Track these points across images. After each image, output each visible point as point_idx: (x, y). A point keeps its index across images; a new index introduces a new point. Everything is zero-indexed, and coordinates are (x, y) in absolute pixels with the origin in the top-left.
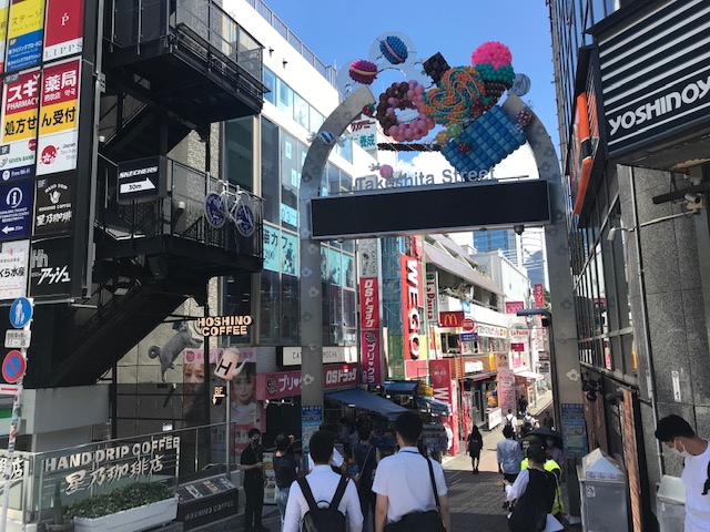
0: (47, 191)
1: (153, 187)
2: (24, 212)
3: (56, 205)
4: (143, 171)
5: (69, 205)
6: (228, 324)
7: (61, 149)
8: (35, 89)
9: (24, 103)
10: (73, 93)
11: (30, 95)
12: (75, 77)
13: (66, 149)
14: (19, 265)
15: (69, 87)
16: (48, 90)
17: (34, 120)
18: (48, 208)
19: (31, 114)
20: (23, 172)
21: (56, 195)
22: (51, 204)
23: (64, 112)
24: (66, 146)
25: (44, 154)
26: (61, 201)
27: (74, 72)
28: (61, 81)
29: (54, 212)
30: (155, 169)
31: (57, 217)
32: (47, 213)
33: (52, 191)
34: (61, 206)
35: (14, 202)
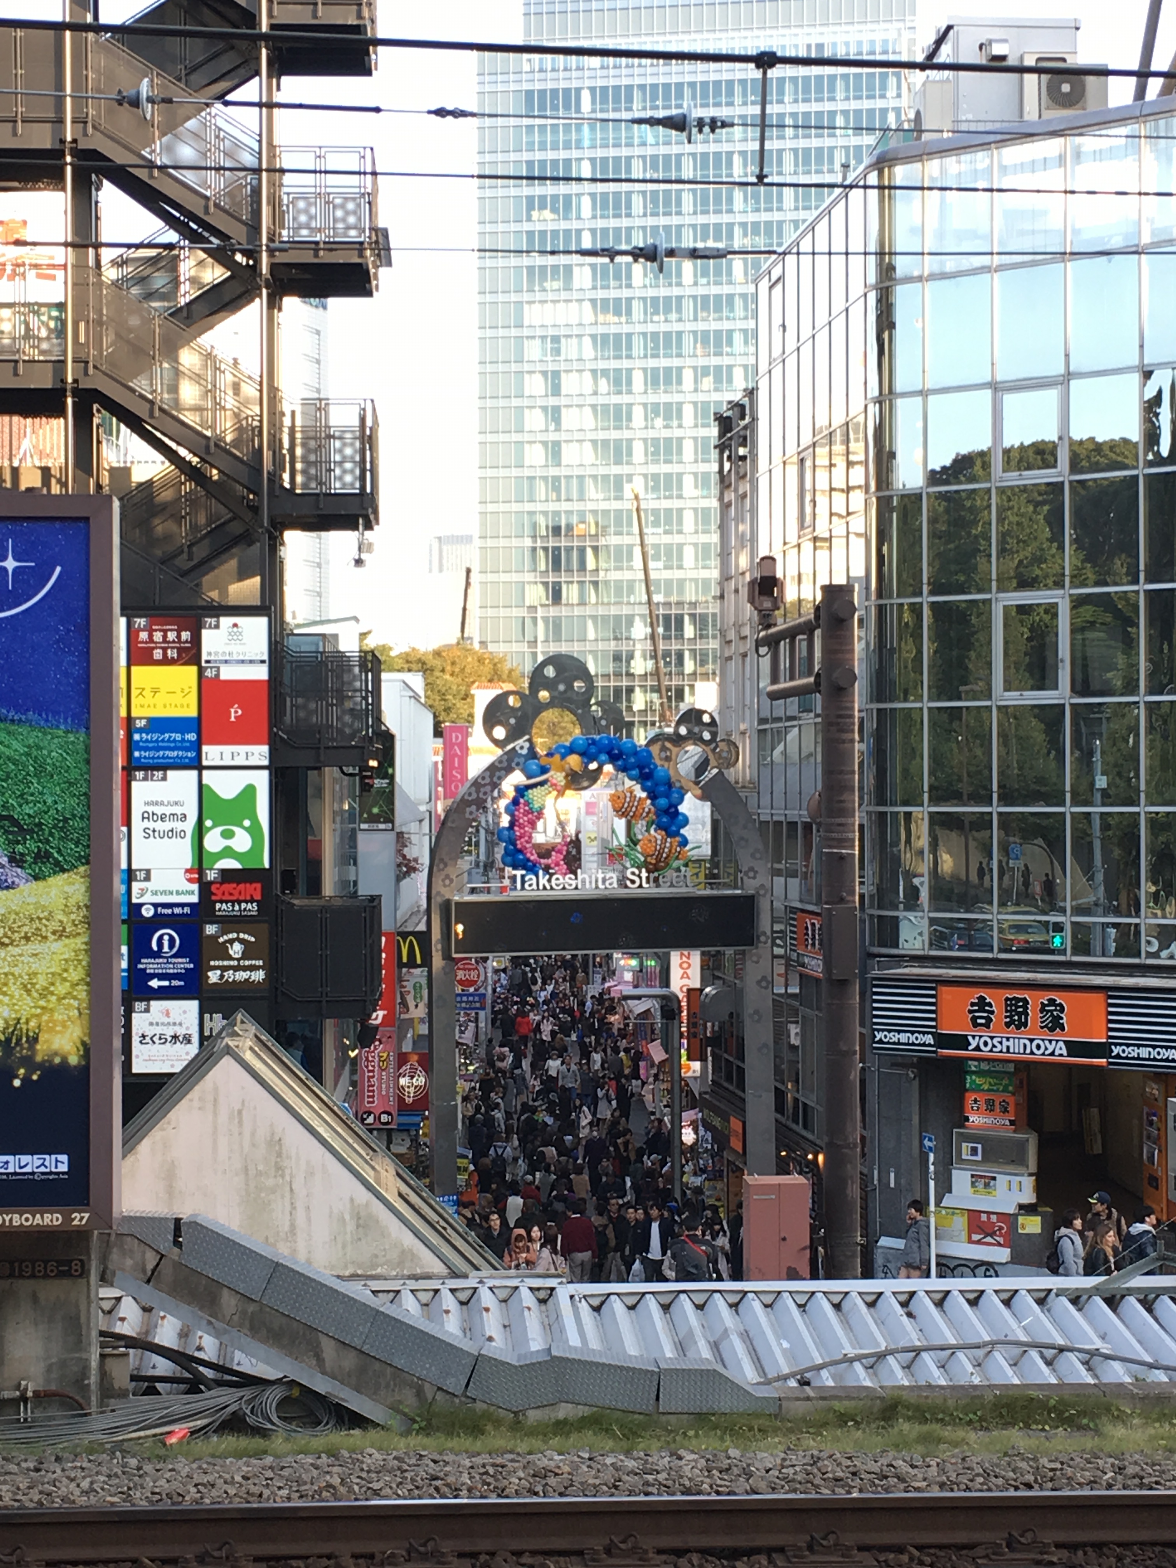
0: (221, 940)
2: (183, 964)
3: (238, 960)
5: (261, 963)
14: (181, 1031)
18: (226, 963)
20: (177, 911)
21: (238, 947)
22: (231, 958)
26: (245, 956)
29: (236, 969)
31: (242, 976)
32: (224, 969)
33: (231, 942)
34: (247, 963)
35: (166, 948)
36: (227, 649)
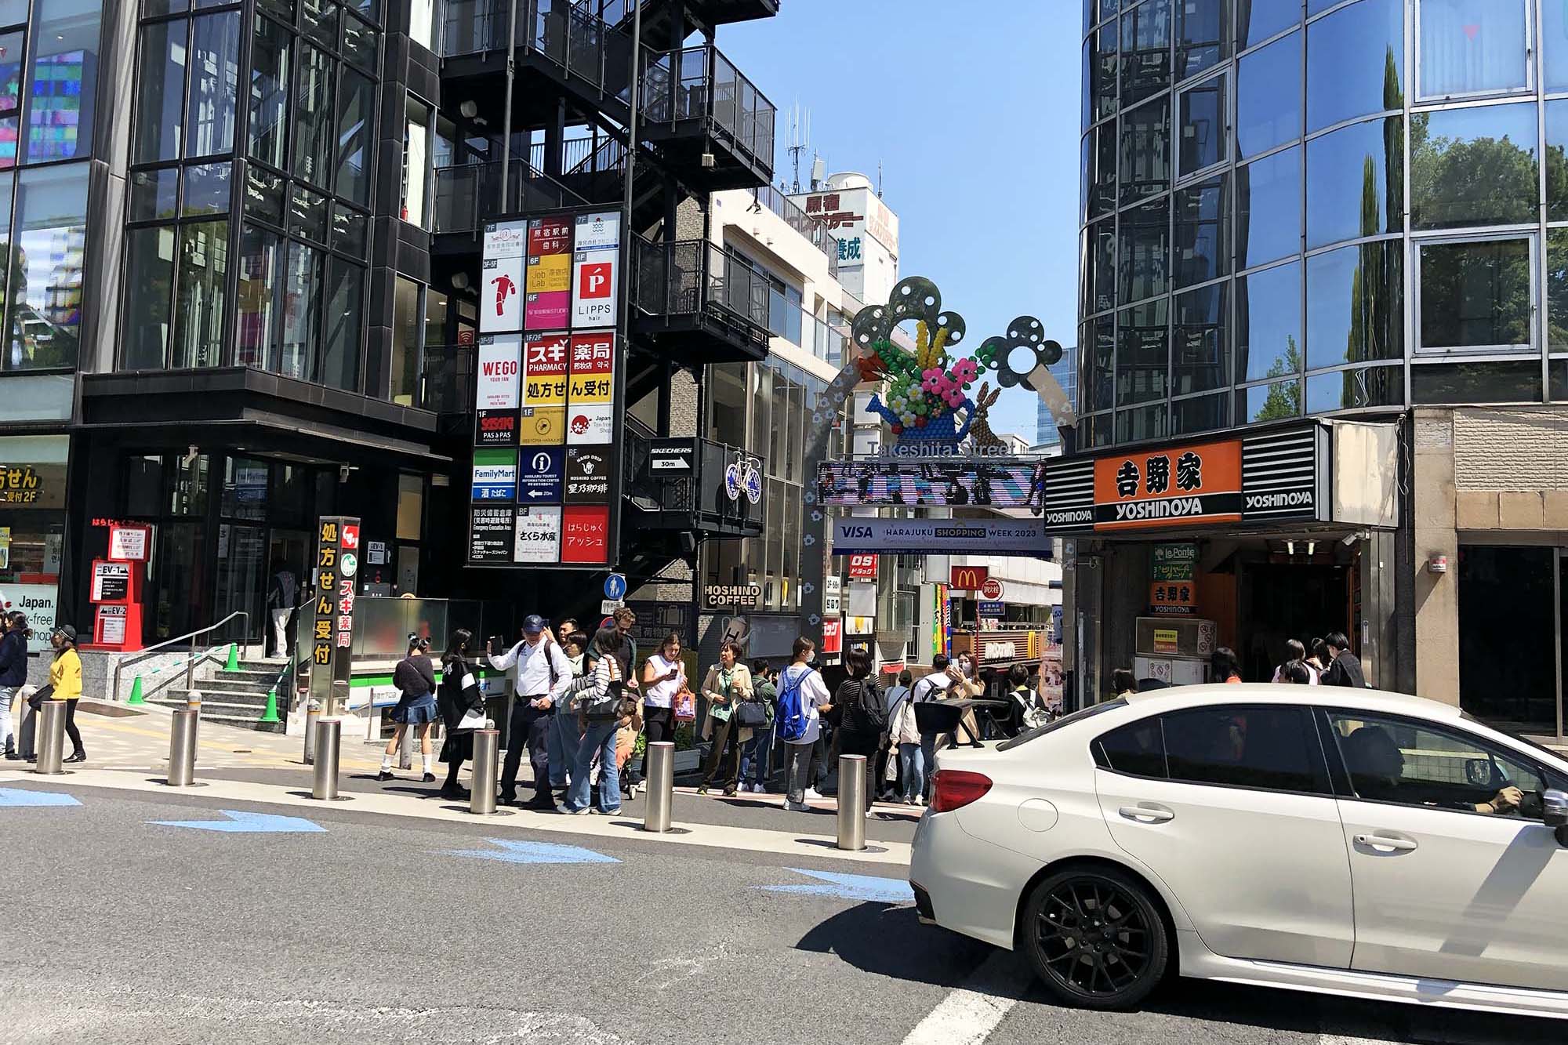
0: (579, 460)
1: (687, 466)
2: (553, 479)
3: (589, 476)
4: (677, 451)
5: (603, 478)
6: (735, 593)
7: (594, 420)
8: (562, 355)
9: (550, 367)
10: (606, 365)
11: (557, 359)
12: (608, 351)
13: (599, 422)
14: (549, 531)
15: (602, 359)
16: (578, 358)
17: (562, 386)
18: (581, 478)
19: (560, 379)
21: (589, 466)
23: (597, 384)
24: (602, 419)
25: (574, 423)
26: (595, 472)
27: (608, 345)
28: (592, 351)
29: (587, 483)
30: (689, 450)
31: (591, 488)
32: (579, 483)
33: (586, 462)
34: (595, 478)
35: (542, 468)
36: (592, 239)
